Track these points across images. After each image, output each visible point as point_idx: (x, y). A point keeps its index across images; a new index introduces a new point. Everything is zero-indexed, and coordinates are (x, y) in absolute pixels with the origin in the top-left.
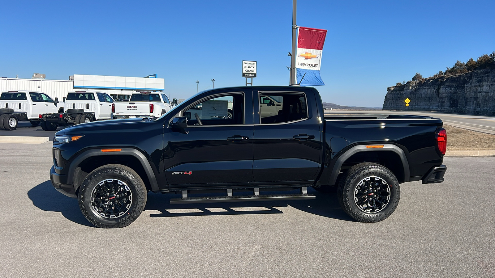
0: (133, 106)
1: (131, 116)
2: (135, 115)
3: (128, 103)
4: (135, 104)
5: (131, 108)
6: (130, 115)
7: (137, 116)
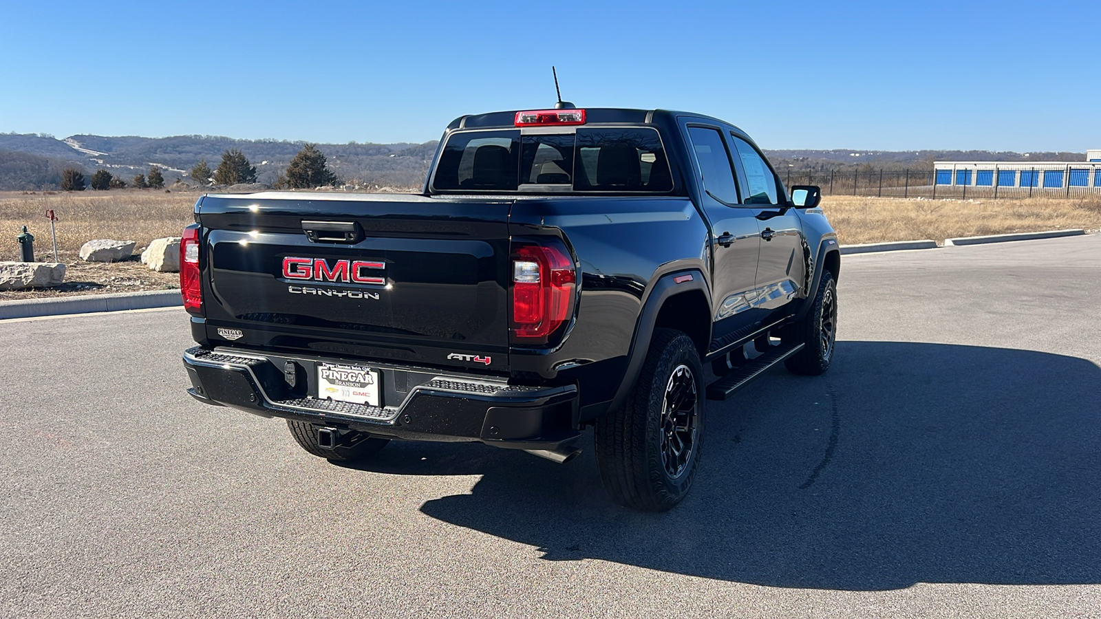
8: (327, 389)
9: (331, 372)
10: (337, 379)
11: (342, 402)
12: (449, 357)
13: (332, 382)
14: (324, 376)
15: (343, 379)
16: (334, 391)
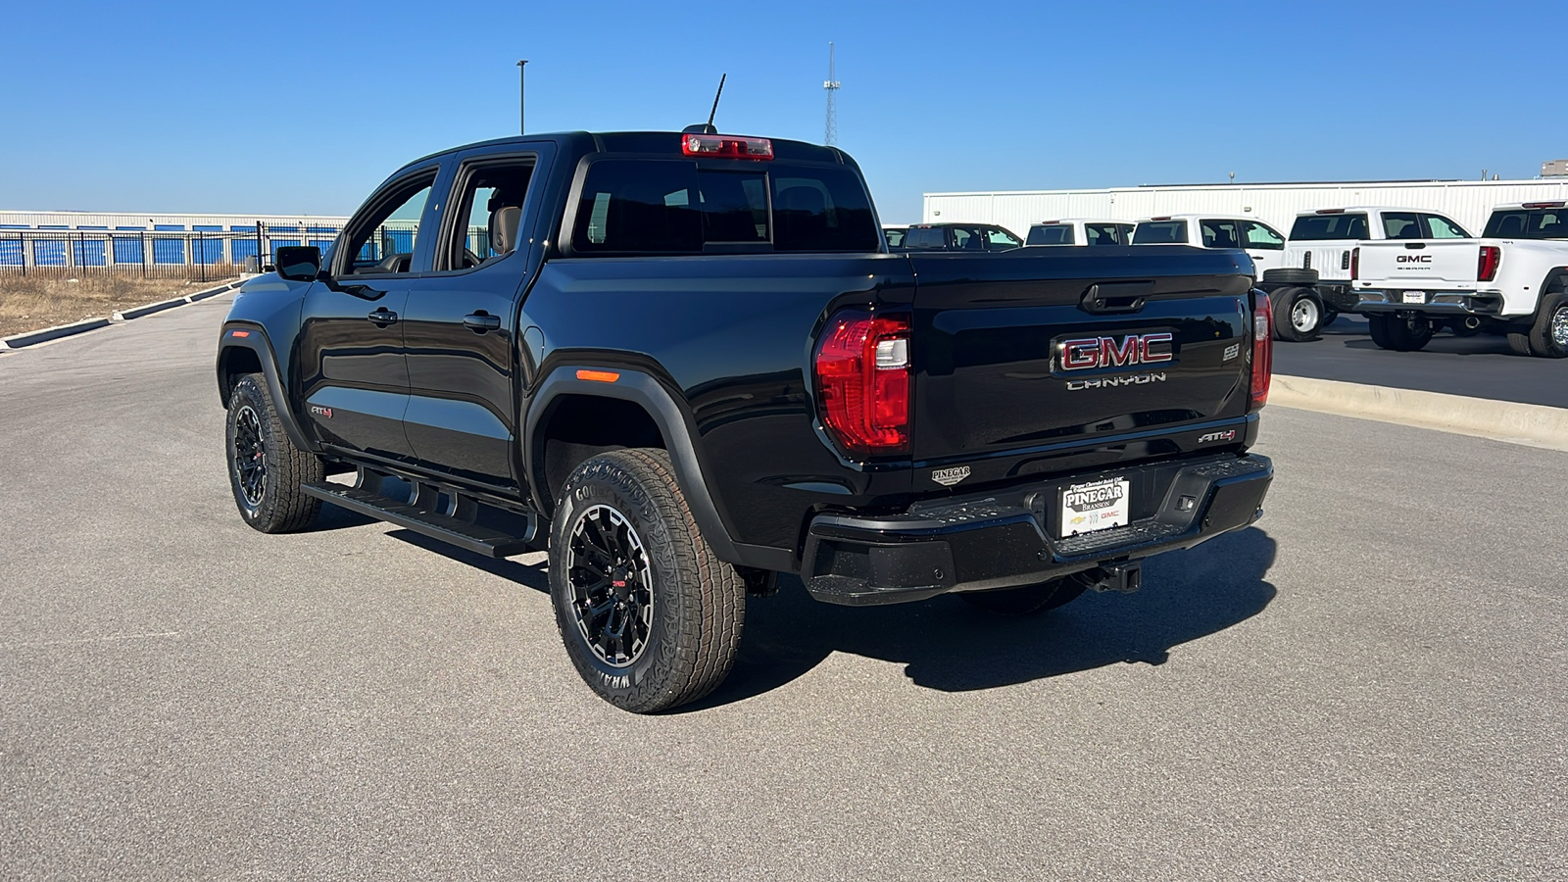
0: (1418, 257)
1: (1410, 293)
2: (1424, 290)
3: (1401, 245)
4: (1427, 248)
5: (1411, 264)
6: (1405, 290)
7: (1430, 293)
8: (1072, 521)
9: (1077, 496)
10: (1085, 502)
11: (1090, 532)
12: (1201, 440)
13: (1077, 508)
14: (1069, 504)
15: (1092, 501)
16: (1080, 520)
